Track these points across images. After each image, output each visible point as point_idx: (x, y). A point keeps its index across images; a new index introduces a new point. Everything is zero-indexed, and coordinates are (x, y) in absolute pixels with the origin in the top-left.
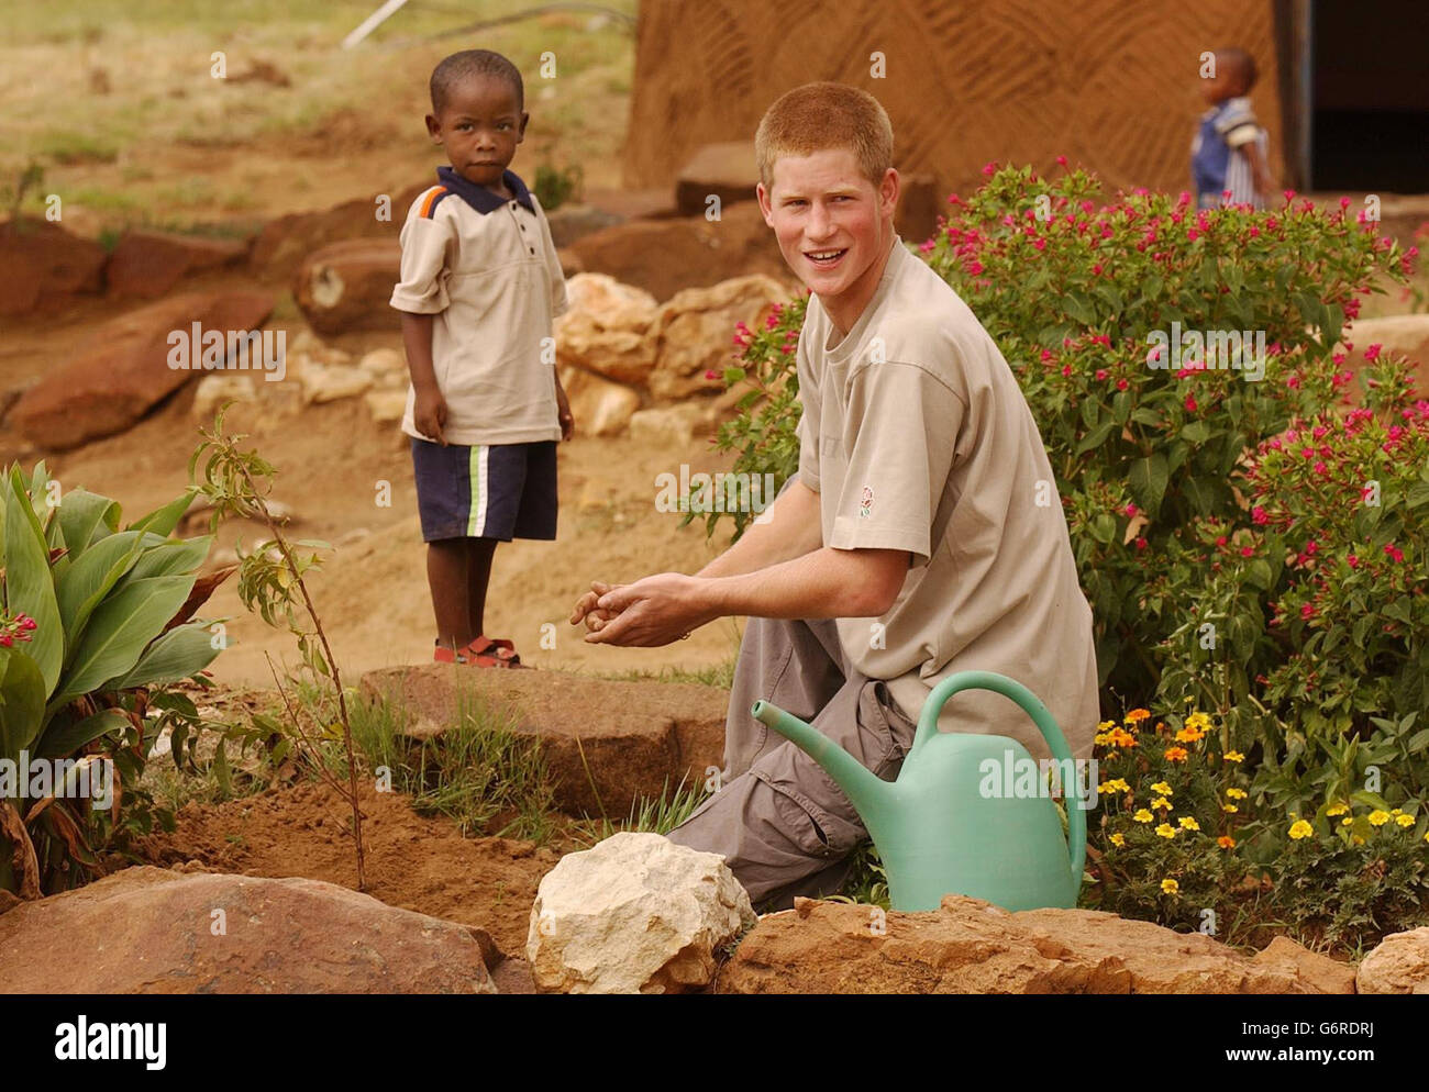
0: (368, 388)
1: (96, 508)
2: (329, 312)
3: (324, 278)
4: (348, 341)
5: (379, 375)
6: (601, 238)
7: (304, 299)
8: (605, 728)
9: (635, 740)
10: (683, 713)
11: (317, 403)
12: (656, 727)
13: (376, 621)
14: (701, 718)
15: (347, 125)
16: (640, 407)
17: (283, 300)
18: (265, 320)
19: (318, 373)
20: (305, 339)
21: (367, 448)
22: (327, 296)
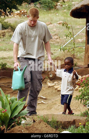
0: (54, 85)
1: (15, 99)
2: (51, 78)
3: (51, 74)
4: (53, 81)
5: (55, 84)
6: (78, 70)
7: (49, 76)
8: (67, 120)
9: (70, 122)
10: (75, 119)
11: (49, 87)
12: (72, 120)
13: (53, 109)
14: (77, 119)
15: (58, 58)
16: (79, 87)
17: (47, 77)
18: (45, 79)
19: (50, 84)
20: (49, 80)
21: (54, 91)
22: (51, 76)
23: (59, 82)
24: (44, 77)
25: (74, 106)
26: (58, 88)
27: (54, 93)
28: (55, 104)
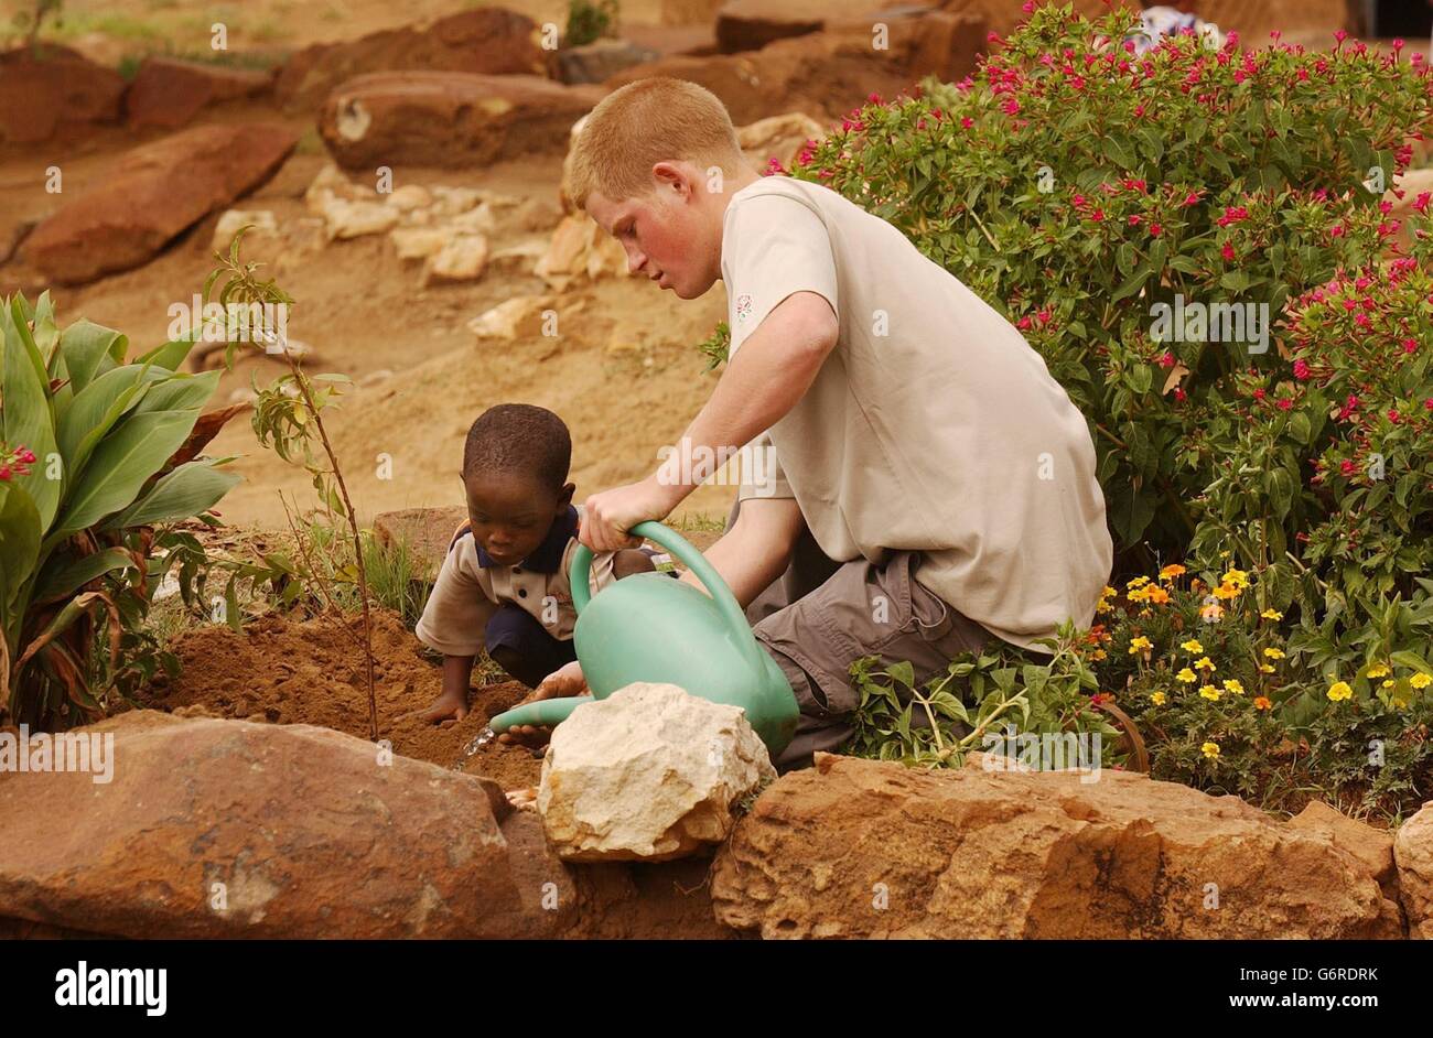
0: (393, 225)
1: (101, 342)
2: (354, 145)
3: (350, 111)
5: (406, 212)
7: (329, 132)
11: (340, 240)
17: (307, 133)
18: (289, 153)
19: (342, 209)
20: (329, 173)
21: (392, 286)
22: (353, 129)
23: (439, 190)
24: (285, 142)
25: (618, 435)
26: (438, 249)
27: (390, 305)
28: (421, 413)
